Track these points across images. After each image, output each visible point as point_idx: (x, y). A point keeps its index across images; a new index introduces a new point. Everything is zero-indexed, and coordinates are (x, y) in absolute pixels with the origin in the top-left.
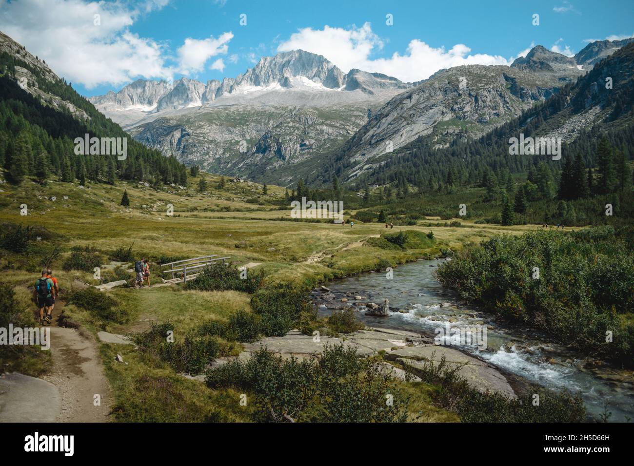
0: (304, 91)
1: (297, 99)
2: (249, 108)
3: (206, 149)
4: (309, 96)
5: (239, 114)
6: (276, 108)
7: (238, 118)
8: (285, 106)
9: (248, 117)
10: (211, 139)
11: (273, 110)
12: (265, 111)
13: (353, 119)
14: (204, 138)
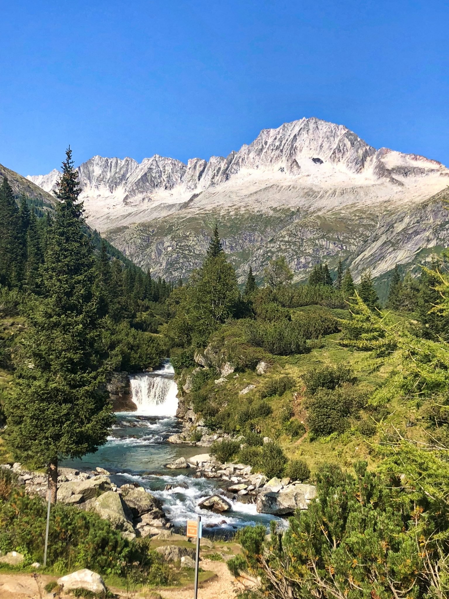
0: (313, 184)
1: (302, 197)
2: (242, 211)
3: (192, 264)
4: (319, 192)
5: (230, 220)
6: (275, 210)
7: (229, 225)
8: (286, 207)
9: (240, 224)
10: (198, 253)
11: (271, 213)
12: (262, 215)
13: (361, 229)
14: (190, 251)
